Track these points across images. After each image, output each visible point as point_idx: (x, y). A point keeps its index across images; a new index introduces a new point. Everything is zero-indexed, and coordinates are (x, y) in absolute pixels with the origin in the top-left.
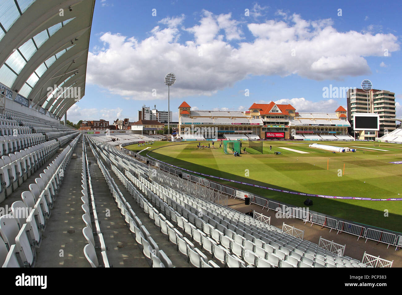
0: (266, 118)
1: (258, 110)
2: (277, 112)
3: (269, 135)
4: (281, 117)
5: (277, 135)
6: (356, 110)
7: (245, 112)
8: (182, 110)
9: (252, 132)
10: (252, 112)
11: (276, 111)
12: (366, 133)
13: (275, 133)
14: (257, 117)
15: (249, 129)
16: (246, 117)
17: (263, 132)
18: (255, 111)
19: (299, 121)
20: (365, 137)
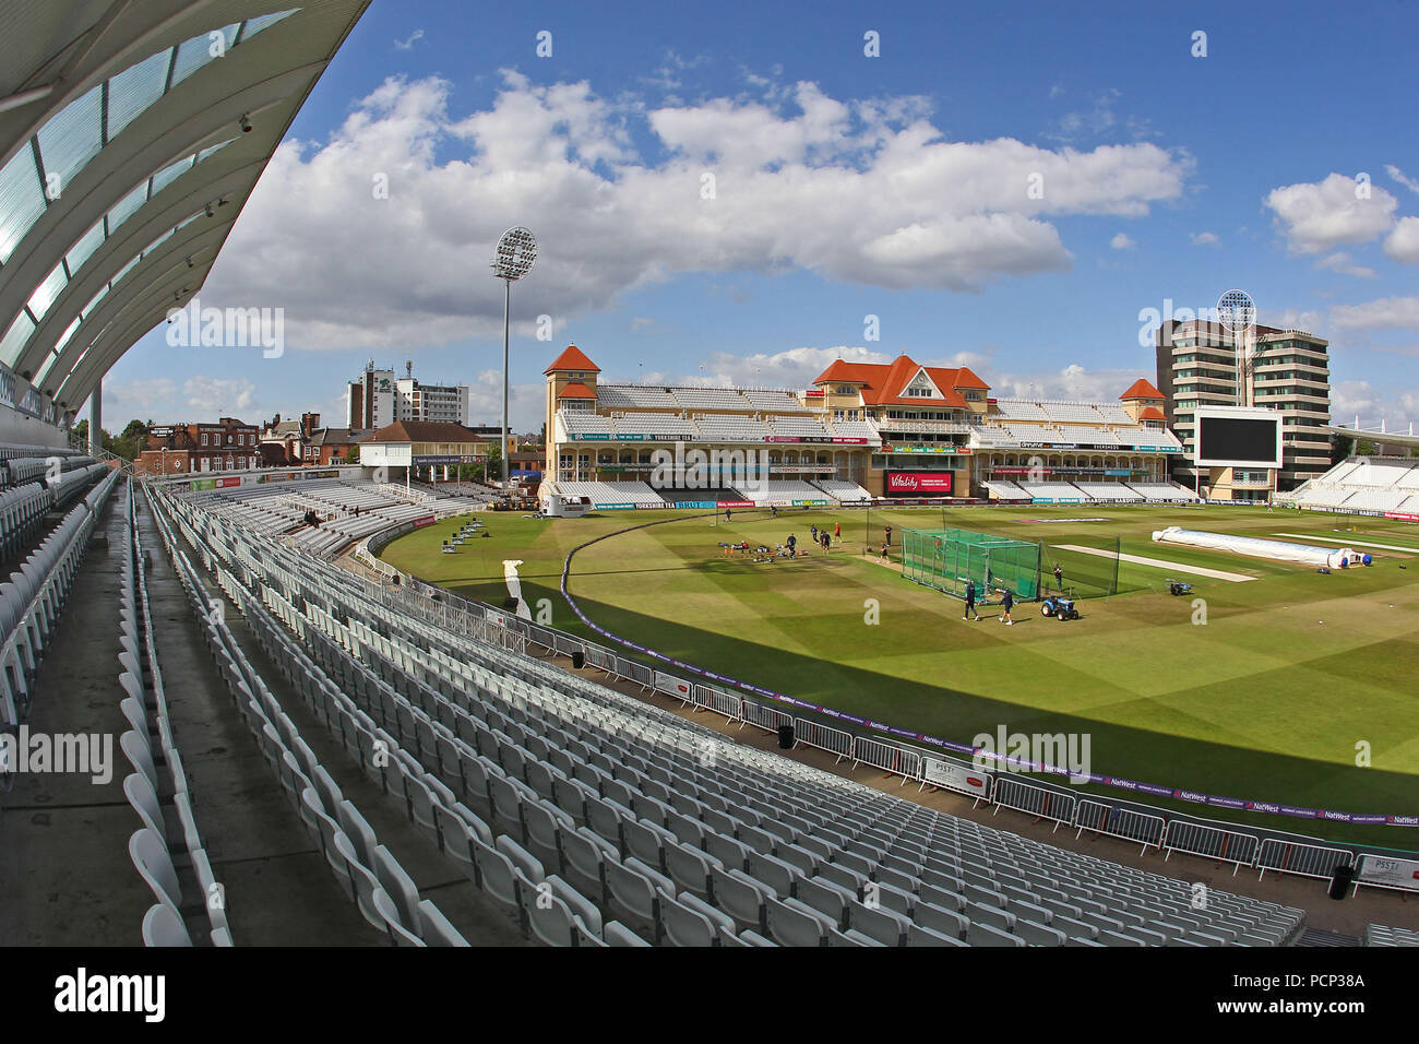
0: (884, 419)
1: (856, 388)
2: (926, 397)
3: (897, 482)
4: (940, 416)
5: (926, 483)
6: (1195, 395)
7: (802, 394)
8: (564, 379)
9: (833, 470)
10: (832, 394)
11: (923, 391)
12: (1238, 475)
13: (918, 476)
14: (850, 413)
15: (823, 459)
16: (810, 415)
17: (874, 472)
18: (845, 390)
19: (1001, 431)
20: (1233, 490)
